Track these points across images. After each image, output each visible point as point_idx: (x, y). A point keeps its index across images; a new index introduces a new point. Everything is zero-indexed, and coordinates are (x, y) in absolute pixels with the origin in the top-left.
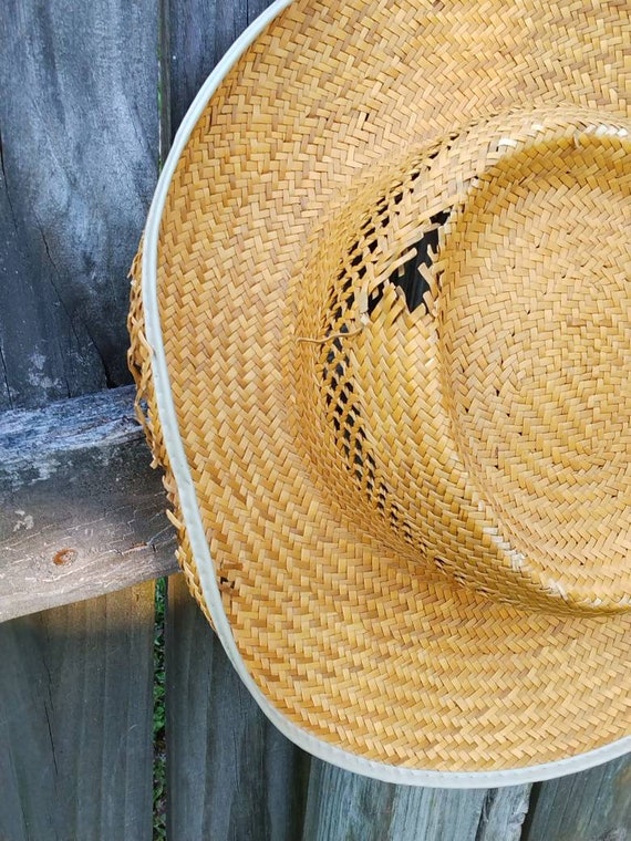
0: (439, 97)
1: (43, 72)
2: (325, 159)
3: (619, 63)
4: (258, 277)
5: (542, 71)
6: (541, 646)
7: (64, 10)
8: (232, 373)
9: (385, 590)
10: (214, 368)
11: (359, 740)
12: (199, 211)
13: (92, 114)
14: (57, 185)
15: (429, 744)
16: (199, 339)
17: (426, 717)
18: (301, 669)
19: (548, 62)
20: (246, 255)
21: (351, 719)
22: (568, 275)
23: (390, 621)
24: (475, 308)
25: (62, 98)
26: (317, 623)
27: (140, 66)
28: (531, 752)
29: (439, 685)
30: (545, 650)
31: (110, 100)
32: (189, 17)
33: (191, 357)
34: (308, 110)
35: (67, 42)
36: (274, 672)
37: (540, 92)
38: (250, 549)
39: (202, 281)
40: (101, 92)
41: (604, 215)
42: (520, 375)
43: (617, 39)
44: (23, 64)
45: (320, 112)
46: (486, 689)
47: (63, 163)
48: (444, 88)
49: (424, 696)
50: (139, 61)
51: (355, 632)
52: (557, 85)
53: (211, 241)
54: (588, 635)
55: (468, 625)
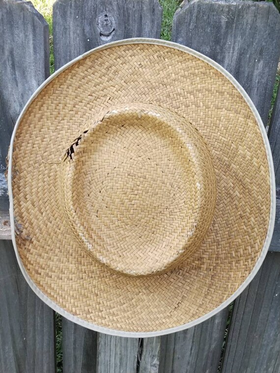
0: (137, 96)
1: (12, 70)
2: (93, 110)
3: (204, 93)
4: (61, 143)
5: (177, 92)
6: (140, 292)
7: (18, 53)
8: (46, 172)
9: (85, 256)
10: (41, 169)
11: (64, 303)
12: (45, 120)
13: (26, 85)
14: (16, 105)
15: (89, 312)
16: (38, 159)
17: (91, 303)
18: (40, 270)
19: (179, 90)
20: (59, 136)
21: (63, 295)
22: (133, 158)
23: (85, 267)
24: (97, 163)
25: (17, 79)
26: (59, 260)
27: (40, 72)
28: (124, 326)
29: (99, 294)
30: (141, 294)
31: (31, 82)
32: (60, 60)
33: (33, 164)
34: (89, 93)
35: (18, 62)
36: (39, 271)
37: (174, 99)
38: (41, 230)
39: (42, 141)
40: (29, 78)
41: (154, 142)
42: (108, 187)
43: (204, 85)
44: (6, 67)
45: (93, 94)
46: (116, 301)
47: (18, 99)
48: (139, 93)
49: (92, 296)
50: (39, 71)
51: (72, 267)
52: (181, 98)
53: (49, 129)
54: (157, 293)
55: (113, 276)
